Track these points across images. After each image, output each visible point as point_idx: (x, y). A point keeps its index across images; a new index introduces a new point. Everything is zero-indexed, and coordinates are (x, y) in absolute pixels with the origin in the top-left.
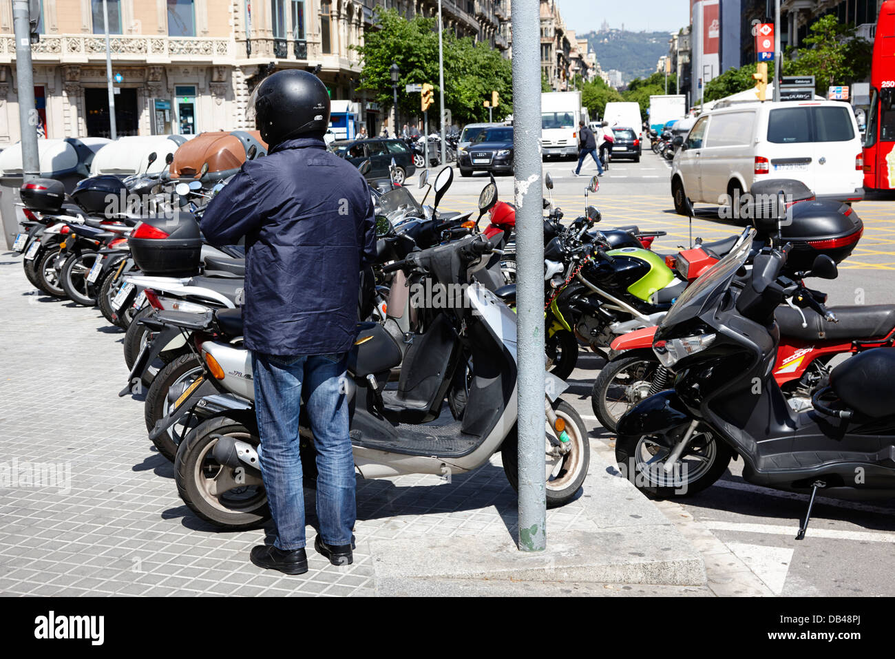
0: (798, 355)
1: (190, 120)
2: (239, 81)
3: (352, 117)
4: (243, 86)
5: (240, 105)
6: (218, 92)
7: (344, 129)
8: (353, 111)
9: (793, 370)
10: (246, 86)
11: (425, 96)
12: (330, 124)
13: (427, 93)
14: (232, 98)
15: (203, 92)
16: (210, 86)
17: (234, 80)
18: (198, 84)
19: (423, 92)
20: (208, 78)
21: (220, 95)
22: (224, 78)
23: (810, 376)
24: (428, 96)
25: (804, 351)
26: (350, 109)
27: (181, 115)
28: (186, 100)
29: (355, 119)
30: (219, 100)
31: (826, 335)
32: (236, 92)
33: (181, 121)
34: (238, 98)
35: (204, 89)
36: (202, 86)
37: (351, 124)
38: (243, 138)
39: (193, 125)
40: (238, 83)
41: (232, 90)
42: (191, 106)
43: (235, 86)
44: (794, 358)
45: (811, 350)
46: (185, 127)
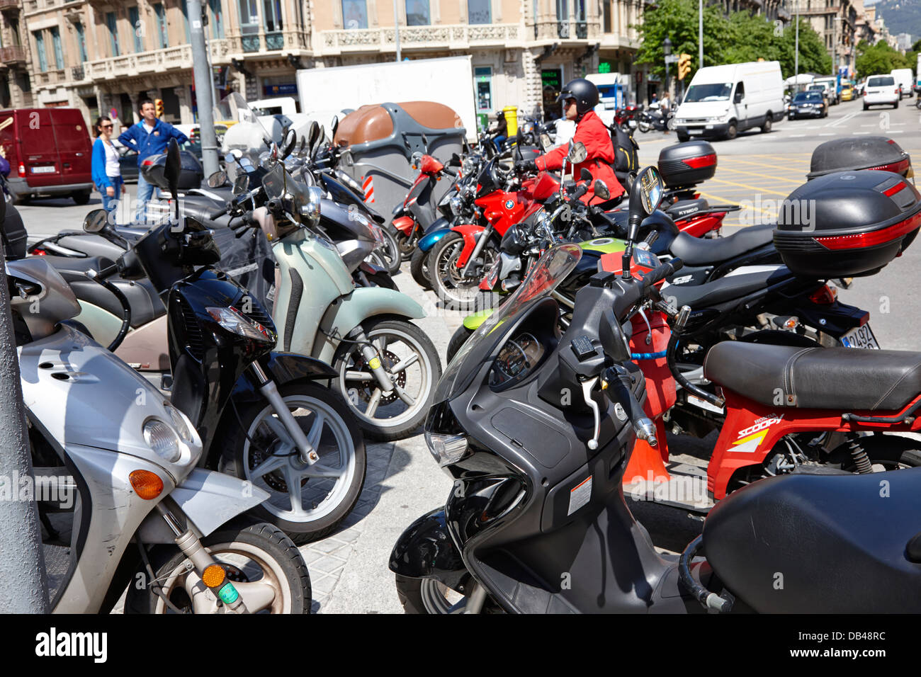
0: (760, 426)
1: (487, 96)
2: (528, 60)
3: (620, 88)
4: (532, 65)
5: (529, 81)
6: (510, 71)
7: (612, 99)
8: (621, 82)
9: (752, 449)
10: (534, 65)
11: (682, 65)
12: (600, 95)
13: (684, 63)
14: (522, 75)
15: (497, 72)
16: (504, 66)
17: (524, 60)
18: (493, 65)
19: (681, 61)
20: (502, 60)
21: (512, 74)
22: (515, 58)
23: (780, 460)
24: (685, 65)
25: (769, 422)
26: (619, 81)
27: (479, 92)
28: (483, 79)
29: (624, 90)
30: (511, 78)
31: (797, 401)
32: (525, 71)
33: (480, 97)
34: (527, 75)
35: (499, 69)
36: (496, 66)
37: (619, 94)
38: (391, 110)
39: (489, 100)
40: (527, 62)
41: (523, 69)
42: (488, 84)
43: (524, 65)
44: (754, 431)
45: (779, 421)
46: (483, 102)
